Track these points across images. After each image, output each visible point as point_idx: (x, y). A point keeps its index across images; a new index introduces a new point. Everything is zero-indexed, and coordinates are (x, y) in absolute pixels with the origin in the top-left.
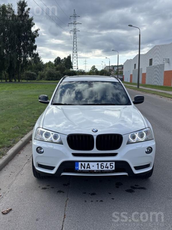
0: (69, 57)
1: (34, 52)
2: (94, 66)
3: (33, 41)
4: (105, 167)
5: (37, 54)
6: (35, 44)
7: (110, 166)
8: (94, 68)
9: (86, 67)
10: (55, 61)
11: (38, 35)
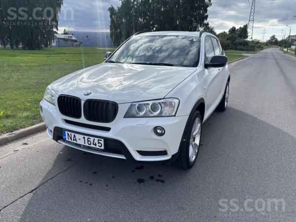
0: (246, 27)
1: (205, 22)
2: (274, 36)
3: (206, 11)
4: (92, 143)
5: (208, 24)
6: (206, 14)
7: (99, 143)
8: (273, 37)
9: (263, 37)
10: (230, 31)
11: (211, 5)
